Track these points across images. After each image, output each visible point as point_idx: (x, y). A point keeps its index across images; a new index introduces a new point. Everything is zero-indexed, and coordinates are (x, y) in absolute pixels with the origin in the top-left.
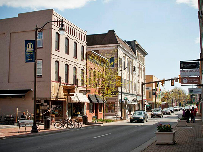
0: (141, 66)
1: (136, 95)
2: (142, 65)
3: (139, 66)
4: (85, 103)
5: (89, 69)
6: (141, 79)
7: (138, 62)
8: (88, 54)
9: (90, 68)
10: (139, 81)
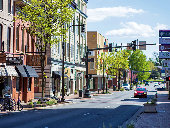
0: (81, 18)
1: (74, 65)
2: (84, 16)
3: (79, 17)
4: (12, 77)
5: (16, 26)
6: (81, 39)
7: (77, 12)
8: (17, 5)
9: (18, 25)
10: (79, 42)
